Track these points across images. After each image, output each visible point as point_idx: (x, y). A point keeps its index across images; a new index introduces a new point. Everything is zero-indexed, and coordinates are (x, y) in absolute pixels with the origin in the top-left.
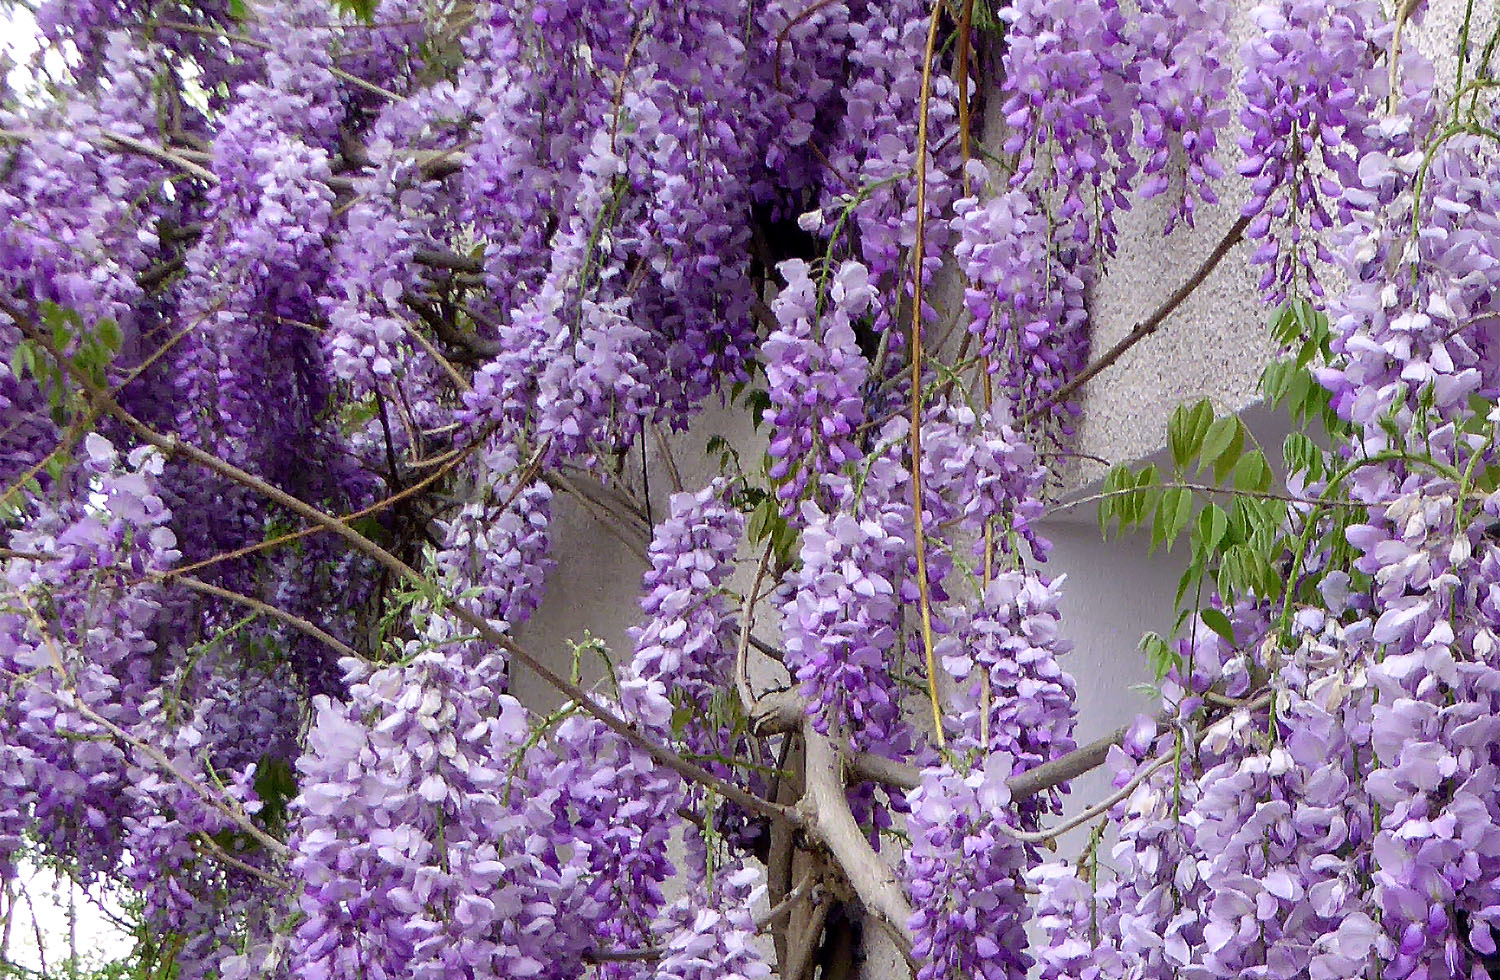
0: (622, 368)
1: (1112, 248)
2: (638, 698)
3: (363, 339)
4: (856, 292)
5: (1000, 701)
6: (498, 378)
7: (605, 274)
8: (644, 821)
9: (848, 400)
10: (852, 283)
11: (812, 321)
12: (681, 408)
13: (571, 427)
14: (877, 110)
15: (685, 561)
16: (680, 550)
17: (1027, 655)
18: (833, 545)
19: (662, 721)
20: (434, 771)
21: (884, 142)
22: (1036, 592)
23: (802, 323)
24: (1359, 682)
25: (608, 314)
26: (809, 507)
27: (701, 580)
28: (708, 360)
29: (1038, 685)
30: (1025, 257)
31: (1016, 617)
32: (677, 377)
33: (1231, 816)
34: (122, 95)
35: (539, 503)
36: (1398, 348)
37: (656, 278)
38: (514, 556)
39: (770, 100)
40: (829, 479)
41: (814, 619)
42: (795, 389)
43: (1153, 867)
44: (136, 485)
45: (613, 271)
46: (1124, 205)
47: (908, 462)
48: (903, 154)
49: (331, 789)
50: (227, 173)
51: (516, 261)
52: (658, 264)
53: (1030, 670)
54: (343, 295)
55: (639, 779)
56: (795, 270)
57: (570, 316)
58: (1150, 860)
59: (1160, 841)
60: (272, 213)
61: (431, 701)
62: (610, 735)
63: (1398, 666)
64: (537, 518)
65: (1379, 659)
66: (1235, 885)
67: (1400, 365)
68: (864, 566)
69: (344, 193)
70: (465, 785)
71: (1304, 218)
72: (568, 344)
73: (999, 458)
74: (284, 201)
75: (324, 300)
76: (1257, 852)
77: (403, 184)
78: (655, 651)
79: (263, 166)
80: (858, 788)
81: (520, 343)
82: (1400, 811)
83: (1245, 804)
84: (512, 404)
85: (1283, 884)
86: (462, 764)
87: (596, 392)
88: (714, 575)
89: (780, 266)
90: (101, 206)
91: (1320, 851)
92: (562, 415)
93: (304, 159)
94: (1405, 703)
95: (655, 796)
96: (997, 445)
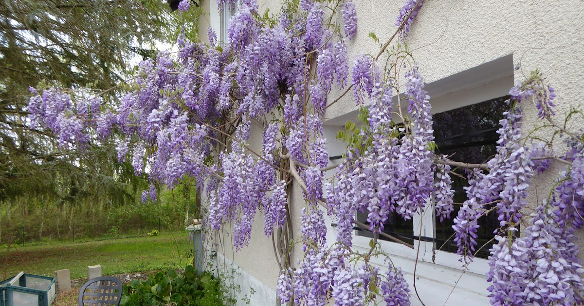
0: (261, 105)
1: (331, 90)
2: (268, 157)
3: (224, 100)
4: (296, 99)
5: (318, 156)
6: (243, 106)
7: (258, 92)
8: (269, 174)
9: (296, 114)
10: (296, 97)
11: (290, 103)
12: (268, 110)
13: (254, 113)
14: (297, 71)
15: (271, 134)
16: (270, 132)
17: (321, 150)
18: (294, 135)
19: (271, 160)
20: (243, 170)
21: (298, 75)
22: (322, 141)
23: (289, 103)
24: (375, 165)
25: (259, 98)
26: (291, 129)
27: (273, 136)
28: (272, 103)
29: (323, 154)
30: (320, 93)
31: (320, 144)
32: (268, 105)
33: (357, 183)
34: (190, 66)
35: (249, 123)
36: (379, 117)
37: (265, 92)
38: (246, 131)
39: (283, 70)
40: (293, 125)
41: (292, 145)
42: (288, 112)
43: (344, 186)
44: (202, 130)
45: (259, 92)
46: (333, 83)
47: (304, 122)
48: (301, 77)
49: (229, 171)
50: (205, 77)
51: (244, 88)
52: (265, 90)
53: (322, 152)
54: (221, 94)
55: (268, 168)
56: (288, 96)
57: (253, 98)
58: (344, 185)
59: (345, 183)
60: (212, 83)
61: (243, 161)
62: (265, 162)
63: (381, 164)
64: (249, 126)
65: (378, 162)
66: (357, 192)
67: (380, 120)
68: (298, 137)
69: (221, 80)
70: (248, 172)
71: (361, 90)
72: (253, 102)
73: (317, 122)
74: (213, 81)
75: (218, 95)
76: (361, 187)
77: (229, 78)
78: (268, 147)
79: (210, 76)
80: (297, 167)
81: (246, 102)
82: (381, 184)
83: (359, 181)
84: (245, 110)
85: (364, 192)
86: (247, 169)
87: (257, 109)
88: (275, 135)
89: (286, 95)
90: (189, 83)
91: (370, 187)
92: (253, 112)
93: (216, 75)
94: (382, 169)
95: (271, 170)
96: (316, 120)
